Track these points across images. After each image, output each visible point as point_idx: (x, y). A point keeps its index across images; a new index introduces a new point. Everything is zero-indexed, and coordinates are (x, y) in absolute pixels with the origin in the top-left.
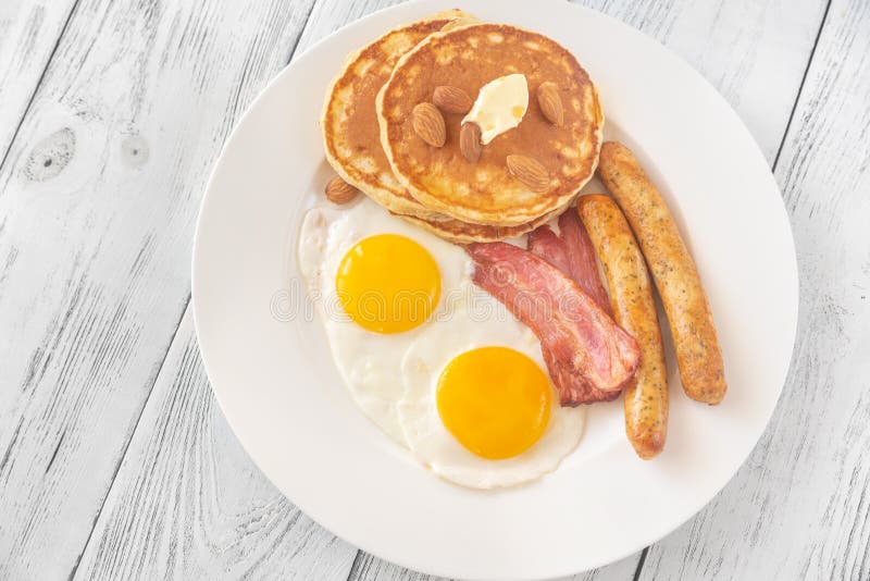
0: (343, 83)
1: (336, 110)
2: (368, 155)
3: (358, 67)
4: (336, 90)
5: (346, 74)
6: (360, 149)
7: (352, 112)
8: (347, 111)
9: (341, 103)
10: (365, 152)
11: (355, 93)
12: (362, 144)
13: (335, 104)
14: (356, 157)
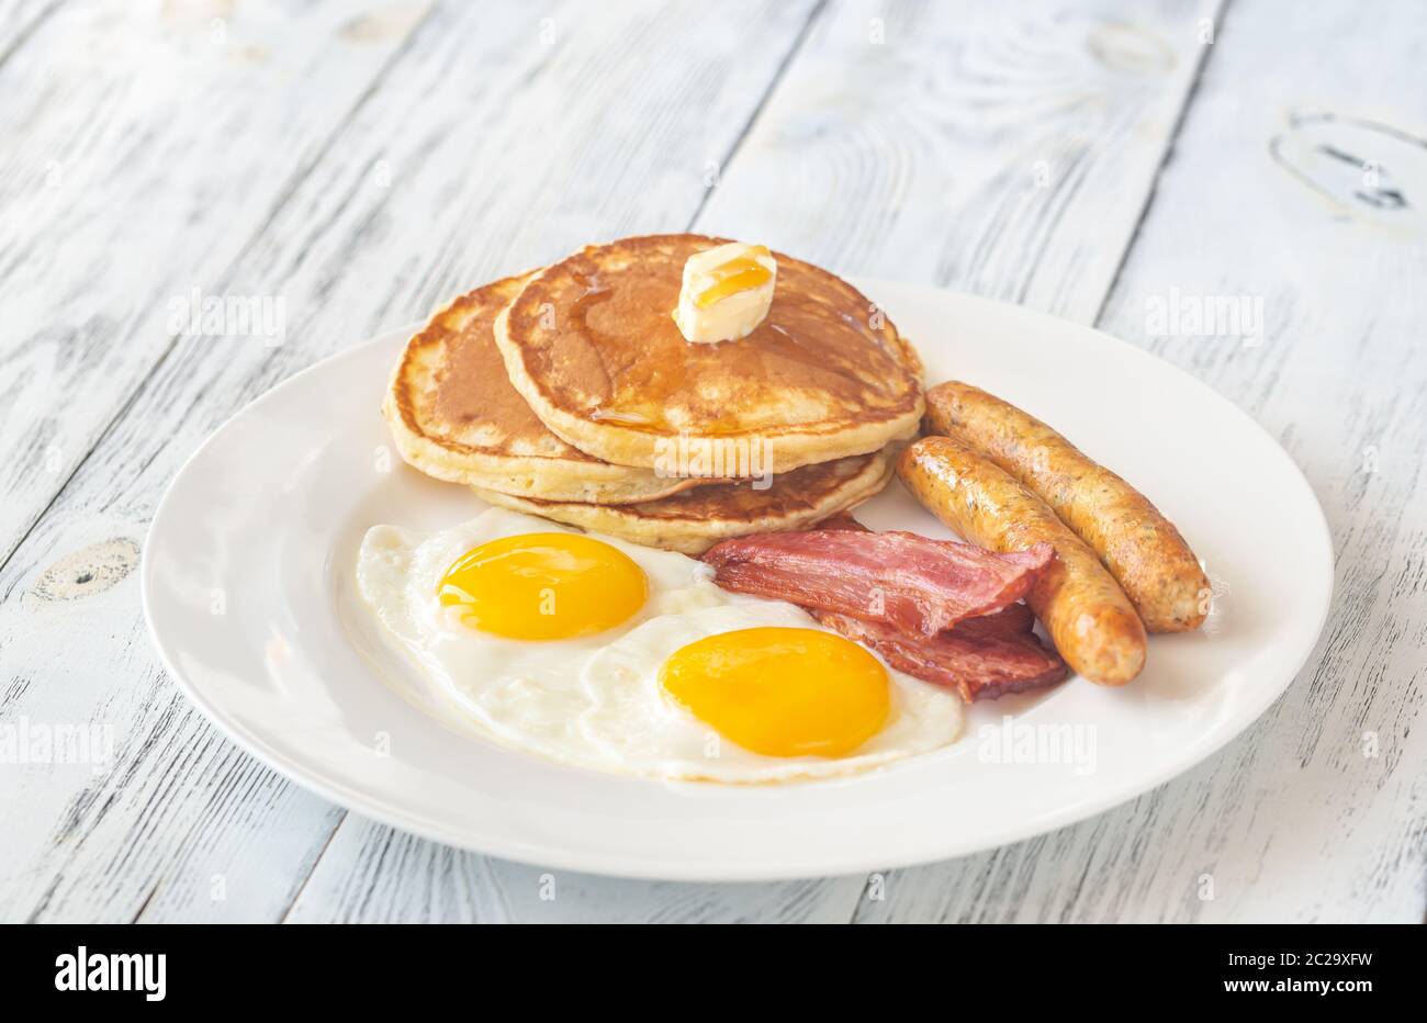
0: (426, 339)
1: (415, 379)
2: (485, 422)
3: (453, 317)
4: (412, 347)
5: (431, 328)
6: (468, 419)
7: (446, 376)
8: (437, 378)
9: (424, 369)
10: (475, 421)
11: (451, 349)
12: (470, 410)
13: (411, 370)
14: (458, 431)
